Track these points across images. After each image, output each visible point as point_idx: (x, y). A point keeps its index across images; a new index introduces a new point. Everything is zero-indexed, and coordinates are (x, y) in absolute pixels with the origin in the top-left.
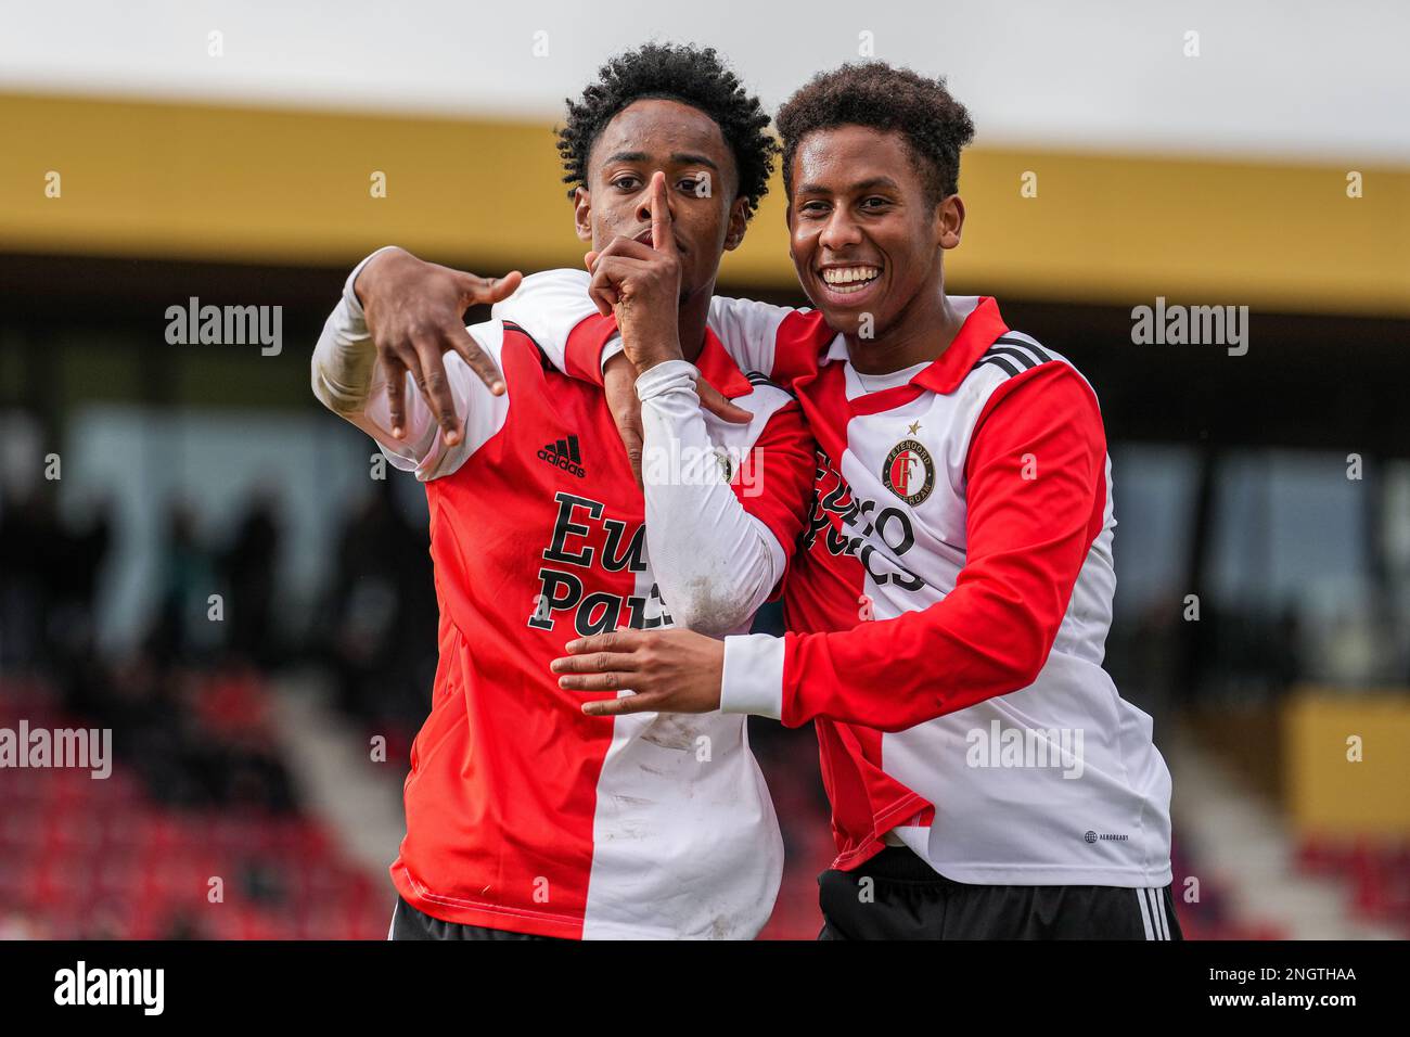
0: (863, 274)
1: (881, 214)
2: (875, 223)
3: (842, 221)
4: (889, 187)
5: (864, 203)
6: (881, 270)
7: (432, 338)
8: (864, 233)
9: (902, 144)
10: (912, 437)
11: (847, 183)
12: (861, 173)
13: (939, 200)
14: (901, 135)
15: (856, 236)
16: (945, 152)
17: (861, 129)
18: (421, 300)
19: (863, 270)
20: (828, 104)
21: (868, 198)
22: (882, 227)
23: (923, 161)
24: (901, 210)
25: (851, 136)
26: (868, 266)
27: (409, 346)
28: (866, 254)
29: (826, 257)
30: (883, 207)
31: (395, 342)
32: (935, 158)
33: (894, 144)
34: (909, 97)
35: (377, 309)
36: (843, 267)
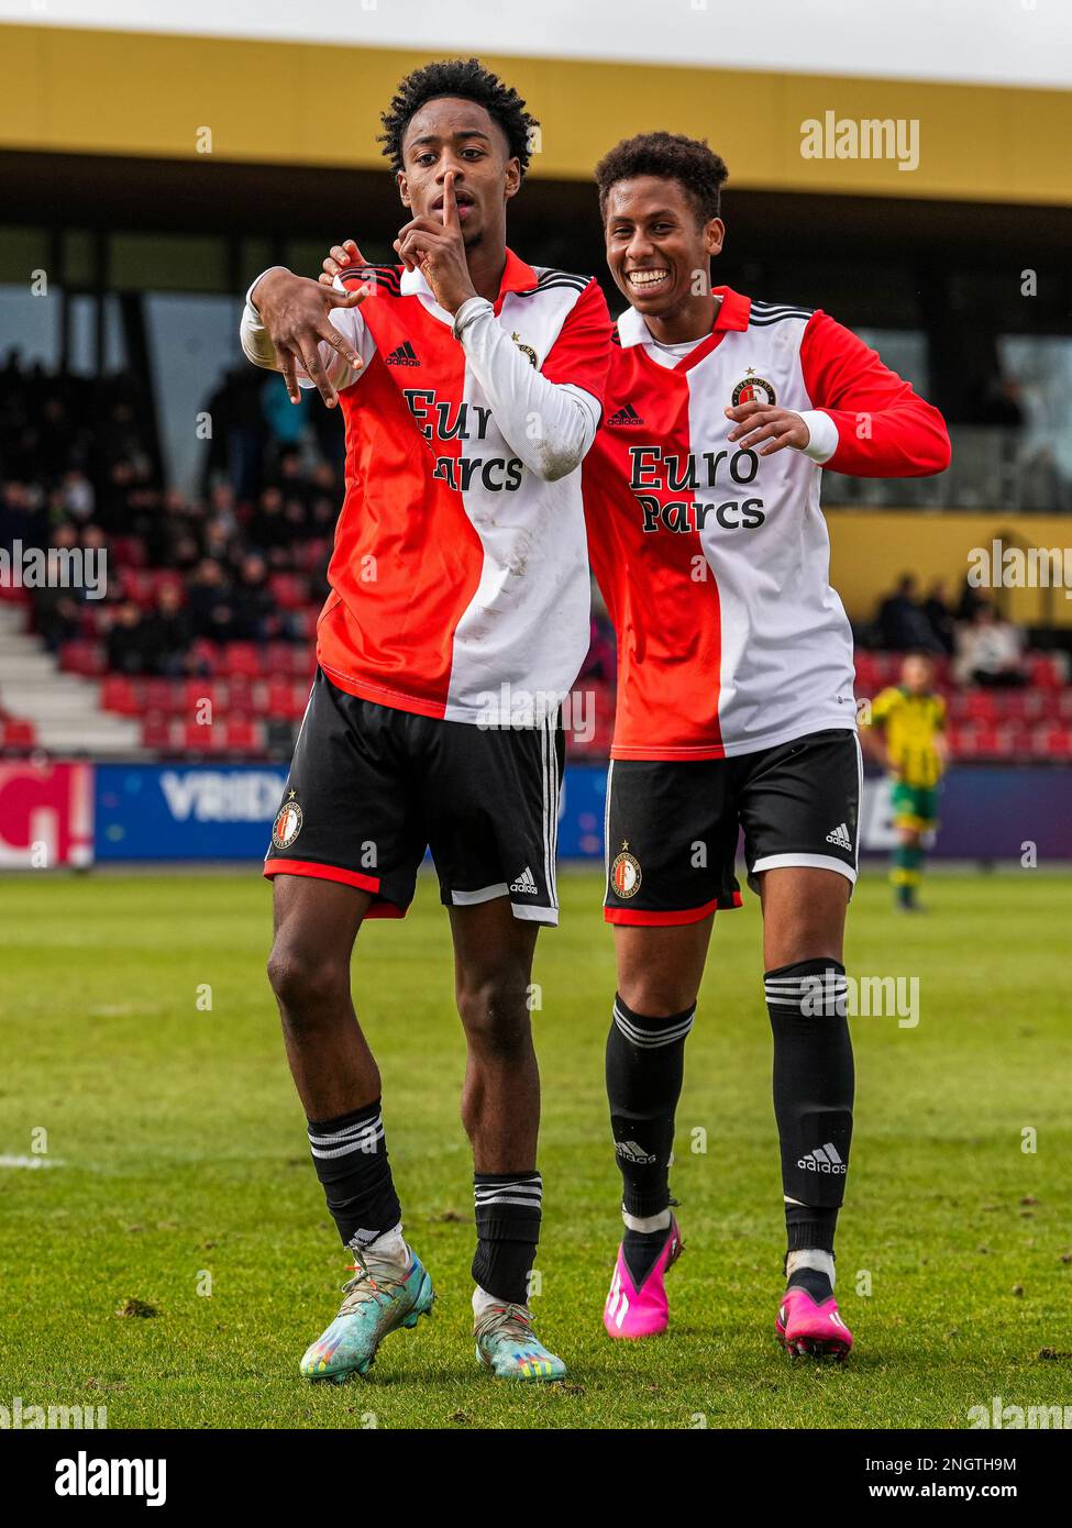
0: (656, 275)
1: (666, 234)
2: (661, 240)
3: (640, 240)
4: (670, 215)
5: (655, 229)
6: (668, 271)
7: (308, 334)
8: (656, 247)
9: (679, 187)
10: (751, 376)
11: (642, 214)
12: (652, 208)
13: (706, 223)
14: (678, 180)
15: (650, 250)
16: (709, 190)
17: (651, 178)
18: (297, 308)
19: (656, 273)
20: (629, 160)
21: (658, 225)
22: (666, 243)
23: (694, 197)
24: (679, 231)
25: (644, 183)
26: (659, 269)
27: (293, 340)
28: (658, 262)
29: (631, 265)
30: (666, 229)
31: (283, 339)
32: (702, 194)
33: (673, 186)
34: (682, 154)
35: (269, 316)
36: (643, 271)
